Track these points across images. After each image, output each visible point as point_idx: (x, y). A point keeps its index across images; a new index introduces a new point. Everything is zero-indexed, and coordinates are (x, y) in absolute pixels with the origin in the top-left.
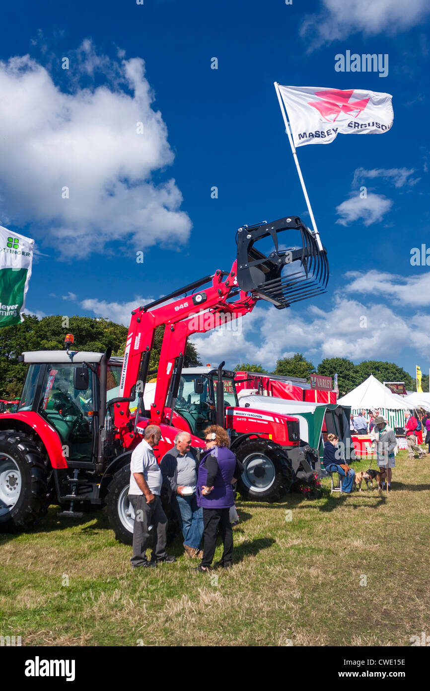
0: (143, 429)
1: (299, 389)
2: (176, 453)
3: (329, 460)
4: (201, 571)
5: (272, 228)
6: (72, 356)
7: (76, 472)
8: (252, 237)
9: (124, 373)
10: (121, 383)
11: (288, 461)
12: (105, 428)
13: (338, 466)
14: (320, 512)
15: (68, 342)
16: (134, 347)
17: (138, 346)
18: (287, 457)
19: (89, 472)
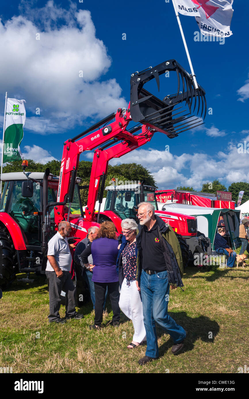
0: (74, 224)
1: (209, 200)
2: (87, 241)
3: (218, 245)
4: (94, 328)
5: (155, 71)
6: (27, 175)
7: (32, 252)
8: (141, 80)
9: (60, 186)
10: (58, 193)
11: (186, 246)
12: (45, 223)
13: (224, 249)
14: (205, 282)
15: (24, 166)
16: (66, 168)
17: (68, 167)
18: (186, 243)
19: (39, 252)
